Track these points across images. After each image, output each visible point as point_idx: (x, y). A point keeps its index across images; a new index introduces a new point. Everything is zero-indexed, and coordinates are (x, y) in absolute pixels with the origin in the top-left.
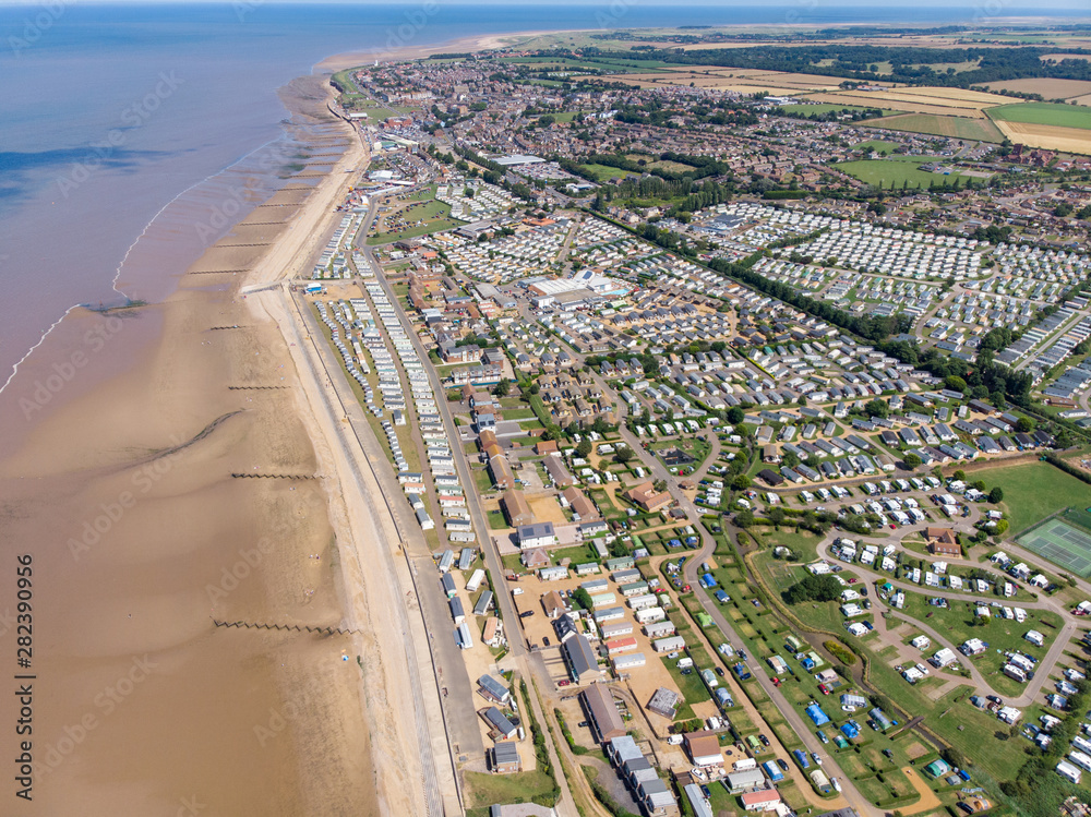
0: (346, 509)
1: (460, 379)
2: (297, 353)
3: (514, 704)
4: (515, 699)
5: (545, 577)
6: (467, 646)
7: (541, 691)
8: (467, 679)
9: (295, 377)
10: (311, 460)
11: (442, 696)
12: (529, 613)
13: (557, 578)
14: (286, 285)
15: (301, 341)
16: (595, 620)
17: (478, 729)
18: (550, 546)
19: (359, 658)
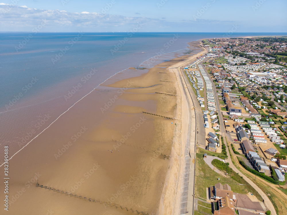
0: (181, 101)
1: (221, 85)
2: (178, 78)
3: (218, 139)
4: (219, 139)
5: (236, 121)
6: (207, 127)
7: (227, 140)
8: (205, 133)
9: (176, 81)
10: (175, 93)
11: (196, 133)
12: (229, 126)
13: (240, 122)
14: (179, 68)
15: (180, 75)
16: (250, 131)
17: (205, 142)
18: (239, 116)
19: (175, 124)
